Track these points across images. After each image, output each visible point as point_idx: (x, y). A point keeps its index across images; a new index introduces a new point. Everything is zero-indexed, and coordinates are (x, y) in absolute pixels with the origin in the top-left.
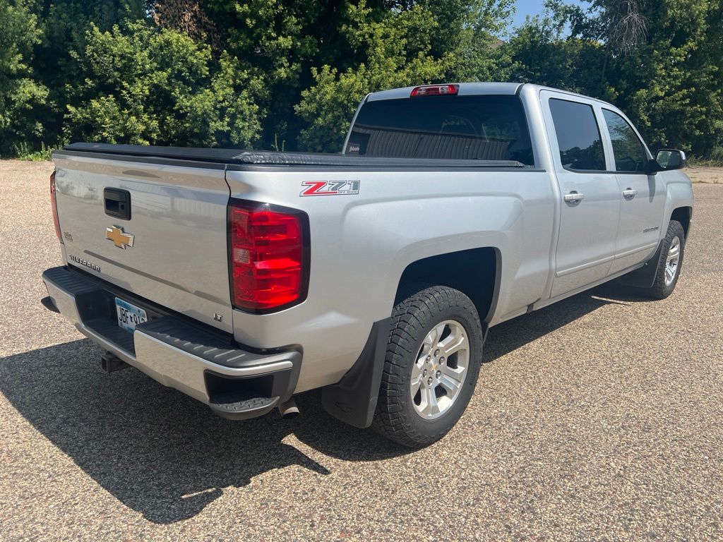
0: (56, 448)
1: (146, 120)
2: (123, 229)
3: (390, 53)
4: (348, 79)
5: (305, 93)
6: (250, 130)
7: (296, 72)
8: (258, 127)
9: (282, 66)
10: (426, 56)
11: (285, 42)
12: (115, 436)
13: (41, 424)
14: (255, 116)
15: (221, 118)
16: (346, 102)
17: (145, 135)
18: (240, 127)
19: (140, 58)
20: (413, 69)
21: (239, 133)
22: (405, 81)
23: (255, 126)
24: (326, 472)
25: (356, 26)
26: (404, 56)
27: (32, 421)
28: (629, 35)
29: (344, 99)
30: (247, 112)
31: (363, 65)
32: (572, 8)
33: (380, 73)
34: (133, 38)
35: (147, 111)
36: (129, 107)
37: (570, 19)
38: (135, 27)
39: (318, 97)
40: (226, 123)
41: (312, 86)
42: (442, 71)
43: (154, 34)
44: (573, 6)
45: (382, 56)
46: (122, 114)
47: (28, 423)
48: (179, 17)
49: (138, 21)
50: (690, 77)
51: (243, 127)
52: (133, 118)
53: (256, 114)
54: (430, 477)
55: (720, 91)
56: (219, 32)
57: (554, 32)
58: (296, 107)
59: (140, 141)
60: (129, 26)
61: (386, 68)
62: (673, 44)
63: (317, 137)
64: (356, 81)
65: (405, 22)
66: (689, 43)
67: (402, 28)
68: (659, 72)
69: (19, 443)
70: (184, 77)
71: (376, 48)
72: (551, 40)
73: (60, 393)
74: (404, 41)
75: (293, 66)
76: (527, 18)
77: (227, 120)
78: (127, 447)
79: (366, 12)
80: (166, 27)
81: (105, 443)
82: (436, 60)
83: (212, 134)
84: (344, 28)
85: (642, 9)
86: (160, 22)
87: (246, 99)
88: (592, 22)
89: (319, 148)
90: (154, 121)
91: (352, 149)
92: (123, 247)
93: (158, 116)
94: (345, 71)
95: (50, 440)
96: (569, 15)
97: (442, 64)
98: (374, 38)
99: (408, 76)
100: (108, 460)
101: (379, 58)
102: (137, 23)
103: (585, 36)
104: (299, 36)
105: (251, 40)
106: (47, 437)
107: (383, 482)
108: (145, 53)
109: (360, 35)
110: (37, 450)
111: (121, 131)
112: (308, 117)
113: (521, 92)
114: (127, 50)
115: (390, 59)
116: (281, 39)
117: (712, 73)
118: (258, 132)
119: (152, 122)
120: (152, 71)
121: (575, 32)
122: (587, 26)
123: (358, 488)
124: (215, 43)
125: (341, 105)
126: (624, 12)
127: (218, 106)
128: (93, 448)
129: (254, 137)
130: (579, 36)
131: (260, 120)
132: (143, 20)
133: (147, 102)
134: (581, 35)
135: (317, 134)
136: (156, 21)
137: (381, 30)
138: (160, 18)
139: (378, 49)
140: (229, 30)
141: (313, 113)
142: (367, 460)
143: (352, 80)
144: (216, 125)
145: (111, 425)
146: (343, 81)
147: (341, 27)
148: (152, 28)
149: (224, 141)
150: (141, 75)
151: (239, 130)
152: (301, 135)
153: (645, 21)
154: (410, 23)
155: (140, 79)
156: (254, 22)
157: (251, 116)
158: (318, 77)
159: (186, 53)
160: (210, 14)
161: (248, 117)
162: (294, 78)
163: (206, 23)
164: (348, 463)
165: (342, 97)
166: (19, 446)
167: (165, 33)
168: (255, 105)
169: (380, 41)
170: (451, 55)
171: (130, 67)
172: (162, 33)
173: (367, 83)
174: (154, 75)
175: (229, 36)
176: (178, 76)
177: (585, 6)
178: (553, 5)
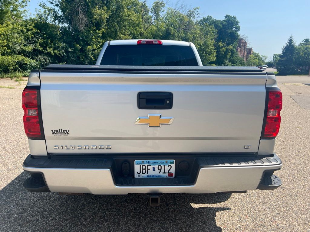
32: (51, 9)
62: (97, 29)
66: (102, 29)
85: (84, 13)
88: (61, 16)
113: (191, 45)
121: (55, 19)
122: (59, 17)
126: (78, 14)
130: (57, 21)
134: (58, 21)
153: (87, 19)
177: (57, 8)
178: (42, 5)
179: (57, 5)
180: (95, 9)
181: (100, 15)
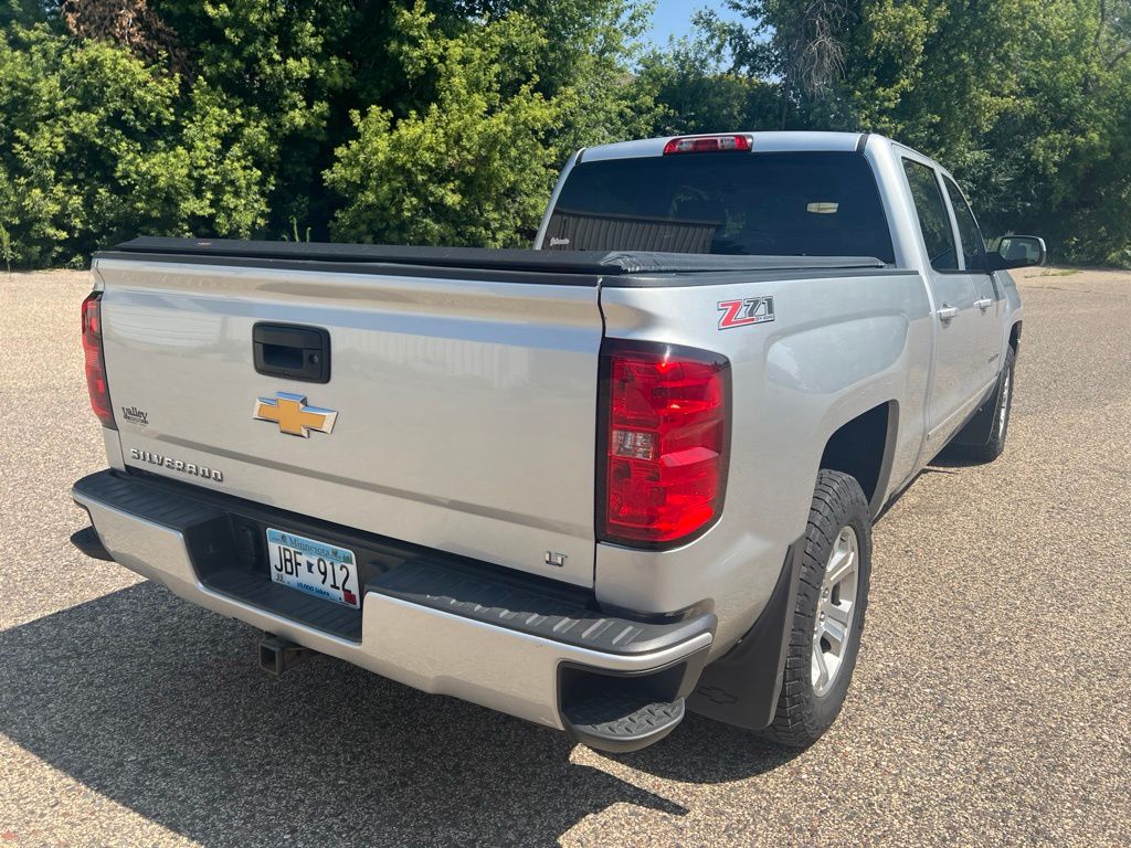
0: (154, 826)
1: (61, 194)
2: (304, 402)
3: (474, 86)
4: (411, 129)
5: (340, 151)
6: (248, 211)
7: (321, 116)
8: (262, 206)
9: (294, 106)
10: (532, 92)
11: (299, 68)
12: (259, 786)
13: (100, 778)
14: (255, 188)
15: (199, 194)
16: (409, 165)
17: (59, 221)
18: (232, 206)
19: (45, 90)
20: (513, 111)
21: (229, 216)
22: (501, 131)
23: (256, 205)
24: (680, 811)
25: (414, 42)
26: (496, 92)
27: (78, 775)
28: (819, 69)
29: (407, 161)
30: (243, 183)
31: (434, 106)
32: (732, 27)
33: (461, 118)
34: (31, 55)
35: (61, 180)
36: (27, 173)
37: (731, 44)
38: (33, 35)
39: (362, 157)
40: (208, 202)
41: (352, 139)
42: (558, 118)
43: (67, 47)
44: (733, 25)
45: (463, 92)
46: (15, 186)
47: (71, 781)
48: (112, 20)
49: (37, 24)
50: (902, 130)
51: (236, 207)
52: (37, 192)
53: (256, 184)
54: (854, 798)
55: (943, 150)
56: (183, 46)
57: (712, 62)
58: (327, 175)
59: (51, 231)
60: (21, 34)
61: (471, 110)
62: (879, 83)
63: (364, 222)
64: (425, 132)
65: (496, 38)
66: (902, 81)
67: (491, 47)
68: (862, 123)
69: (73, 825)
70: (126, 121)
71: (453, 79)
72: (708, 74)
73: (104, 712)
74: (496, 68)
75: (315, 107)
76: (671, 39)
77: (209, 195)
78: (295, 808)
79: (426, 20)
80: (89, 36)
81: (246, 802)
82: (548, 98)
83: (183, 220)
84: (394, 46)
85: (836, 30)
86: (77, 27)
87: (238, 160)
88: (762, 48)
89: (369, 238)
90: (75, 198)
91: (554, 241)
92: (306, 435)
93: (80, 187)
94: (406, 117)
95: (135, 810)
96: (728, 38)
97: (559, 105)
98: (448, 62)
99: (506, 122)
100: (273, 838)
101: (459, 94)
102: (36, 29)
103: (753, 69)
104: (320, 58)
105: (241, 61)
106: (124, 805)
107: (784, 816)
108: (54, 81)
109: (422, 58)
110: (119, 835)
111: (13, 215)
112: (346, 190)
113: (866, 147)
114: (22, 75)
115: (476, 95)
116: (291, 63)
117: (931, 125)
118: (262, 215)
119: (71, 198)
120: (68, 112)
121: (739, 63)
122: (754, 54)
123: (752, 833)
124: (177, 64)
125: (402, 170)
126: (811, 35)
127: (195, 174)
128: (230, 817)
129: (254, 223)
130: (744, 70)
131: (262, 194)
132: (46, 24)
133: (60, 164)
134: (748, 67)
135: (364, 216)
136: (71, 27)
137: (459, 50)
138: (78, 20)
139: (455, 80)
140: (202, 46)
141: (355, 182)
142: (735, 779)
143: (419, 131)
144: (191, 205)
145: (240, 765)
146: (403, 131)
147: (388, 45)
148: (64, 37)
149: (203, 230)
150: (48, 118)
151: (229, 212)
152: (336, 220)
153: (842, 49)
154: (503, 41)
155: (47, 125)
156: (242, 34)
157: (248, 187)
158: (361, 125)
159: (131, 84)
160: (167, 17)
161: (244, 190)
162: (318, 125)
163: (159, 30)
164: (706, 788)
165: (402, 158)
166: (76, 831)
167: (89, 45)
168: (254, 169)
169: (458, 68)
170: (570, 91)
171: (25, 103)
172: (82, 47)
173: (441, 135)
174: (72, 119)
175: (201, 54)
176: (115, 120)
177: (749, 24)
178: (705, 21)
179: (754, 13)
180: (881, 7)
181: (900, 28)
